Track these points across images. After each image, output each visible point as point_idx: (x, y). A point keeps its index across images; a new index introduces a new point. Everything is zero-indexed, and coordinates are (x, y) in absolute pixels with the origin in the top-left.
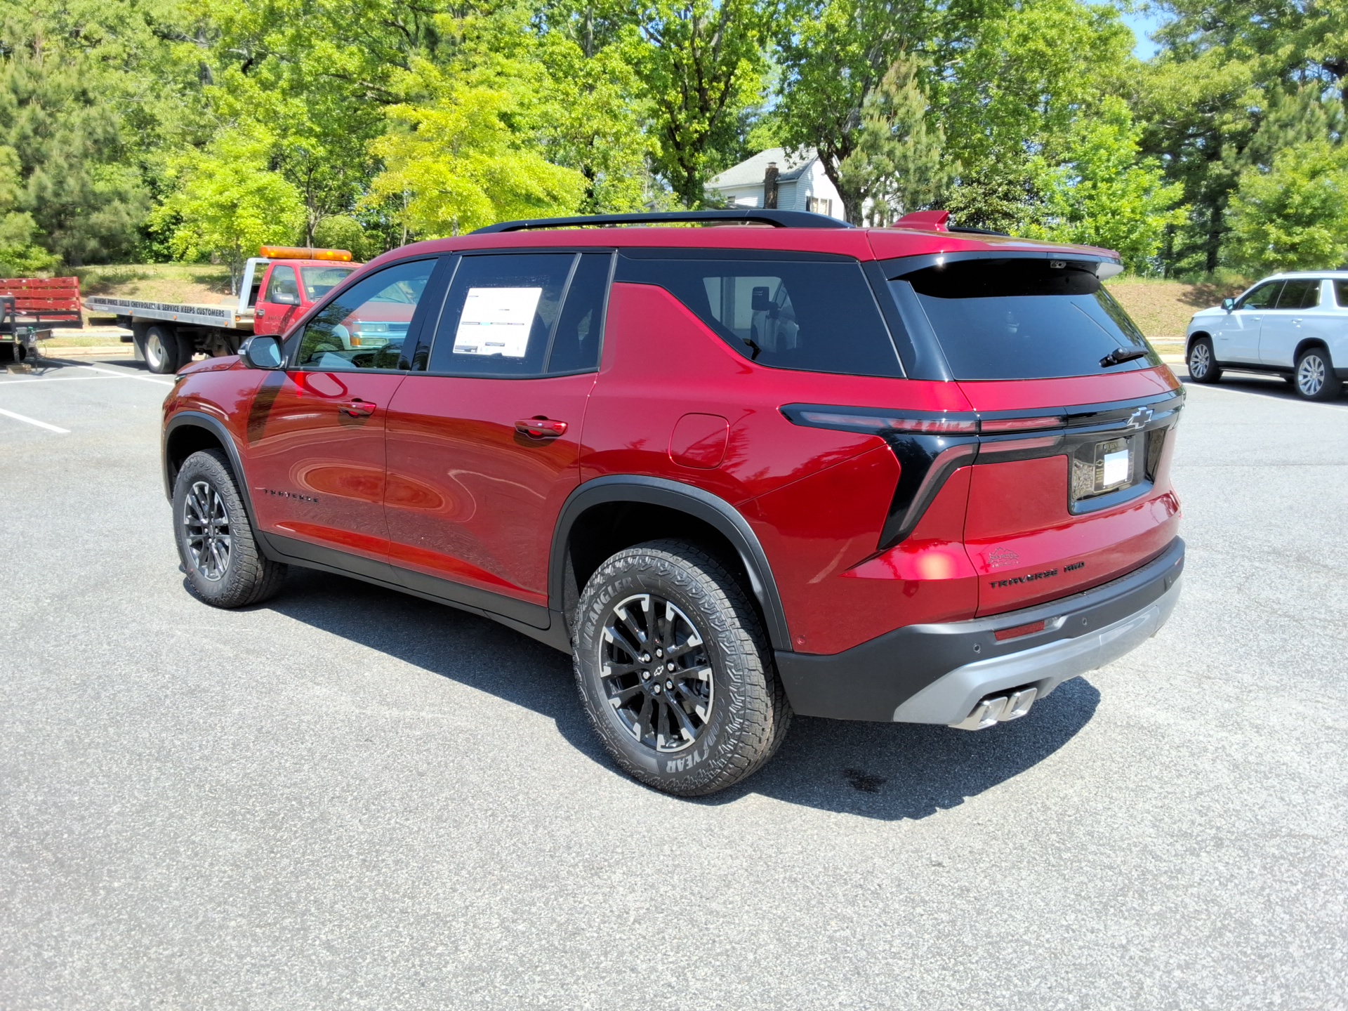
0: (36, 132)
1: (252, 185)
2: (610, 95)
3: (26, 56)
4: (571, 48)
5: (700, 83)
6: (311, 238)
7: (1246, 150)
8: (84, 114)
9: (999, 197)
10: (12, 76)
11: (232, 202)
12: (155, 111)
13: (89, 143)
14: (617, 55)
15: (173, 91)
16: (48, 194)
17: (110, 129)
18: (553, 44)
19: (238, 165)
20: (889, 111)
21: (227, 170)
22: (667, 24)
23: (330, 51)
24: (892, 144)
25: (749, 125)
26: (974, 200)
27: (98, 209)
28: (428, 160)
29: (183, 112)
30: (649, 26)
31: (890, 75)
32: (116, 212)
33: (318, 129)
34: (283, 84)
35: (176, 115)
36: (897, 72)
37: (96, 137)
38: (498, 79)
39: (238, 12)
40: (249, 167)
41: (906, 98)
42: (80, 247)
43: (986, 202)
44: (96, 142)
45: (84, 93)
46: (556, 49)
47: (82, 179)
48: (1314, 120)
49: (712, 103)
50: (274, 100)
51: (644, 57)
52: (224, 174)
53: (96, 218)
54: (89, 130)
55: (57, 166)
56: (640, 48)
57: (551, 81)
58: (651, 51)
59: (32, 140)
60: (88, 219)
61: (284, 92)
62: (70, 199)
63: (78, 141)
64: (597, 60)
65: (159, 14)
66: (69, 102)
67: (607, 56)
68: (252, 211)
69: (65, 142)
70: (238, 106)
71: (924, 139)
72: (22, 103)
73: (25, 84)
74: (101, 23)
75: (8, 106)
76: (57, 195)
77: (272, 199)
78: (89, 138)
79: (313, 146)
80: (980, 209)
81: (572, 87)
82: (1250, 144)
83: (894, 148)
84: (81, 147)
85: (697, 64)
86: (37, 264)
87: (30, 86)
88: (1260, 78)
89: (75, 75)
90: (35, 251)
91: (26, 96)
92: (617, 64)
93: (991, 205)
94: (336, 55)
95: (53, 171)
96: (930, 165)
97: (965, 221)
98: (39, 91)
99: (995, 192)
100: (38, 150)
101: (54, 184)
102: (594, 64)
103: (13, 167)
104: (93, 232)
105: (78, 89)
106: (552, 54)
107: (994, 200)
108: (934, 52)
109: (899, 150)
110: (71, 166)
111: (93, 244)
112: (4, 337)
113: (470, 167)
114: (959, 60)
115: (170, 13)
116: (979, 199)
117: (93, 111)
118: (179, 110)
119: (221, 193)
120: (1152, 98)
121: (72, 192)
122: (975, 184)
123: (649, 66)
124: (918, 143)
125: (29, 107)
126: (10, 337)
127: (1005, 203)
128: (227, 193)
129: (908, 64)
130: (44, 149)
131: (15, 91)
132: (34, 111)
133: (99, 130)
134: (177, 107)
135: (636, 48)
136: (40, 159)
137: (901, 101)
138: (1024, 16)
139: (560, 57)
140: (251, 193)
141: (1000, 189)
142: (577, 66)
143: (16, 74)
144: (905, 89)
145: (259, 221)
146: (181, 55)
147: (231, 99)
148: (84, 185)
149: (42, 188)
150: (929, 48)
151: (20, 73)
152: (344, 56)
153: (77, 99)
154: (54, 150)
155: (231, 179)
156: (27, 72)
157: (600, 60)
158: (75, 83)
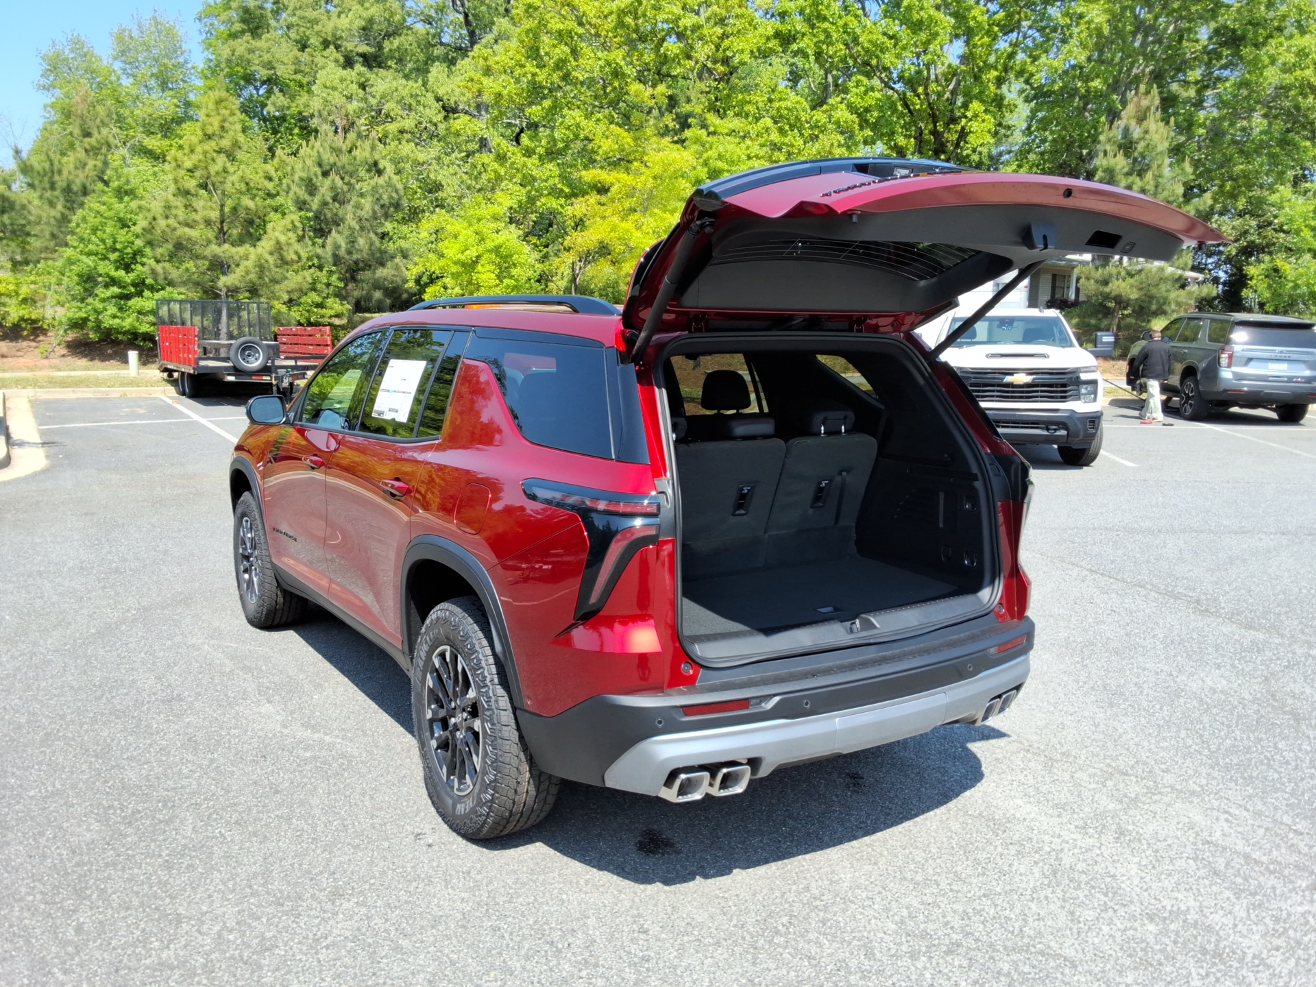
0: (335, 199)
1: (490, 244)
2: (832, 144)
3: (331, 134)
4: (797, 102)
5: (935, 126)
6: (576, 286)
8: (373, 182)
9: (1274, 229)
10: (318, 152)
11: (471, 259)
12: (439, 178)
13: (377, 208)
14: (843, 106)
15: (456, 158)
16: (342, 252)
17: (394, 195)
18: (780, 100)
19: (480, 227)
20: (1127, 146)
21: (470, 232)
22: (902, 71)
23: (578, 119)
24: (1131, 179)
25: (1002, 163)
26: (1246, 232)
27: (383, 265)
28: (616, 220)
29: (461, 177)
30: (883, 75)
31: (1131, 109)
32: (397, 268)
33: (567, 190)
34: (541, 150)
35: (456, 181)
36: (1138, 105)
37: (382, 202)
38: (710, 139)
39: (505, 87)
40: (488, 227)
41: (1146, 132)
42: (368, 298)
43: (1259, 234)
44: (382, 206)
45: (376, 164)
46: (783, 104)
47: (370, 239)
49: (949, 145)
50: (530, 166)
51: (870, 106)
52: (467, 234)
53: (381, 272)
54: (377, 196)
55: (350, 228)
56: (866, 98)
57: (777, 134)
58: (878, 100)
59: (331, 206)
60: (375, 273)
61: (540, 157)
62: (359, 257)
63: (367, 204)
64: (823, 112)
65: (444, 92)
66: (362, 173)
67: (833, 108)
68: (488, 267)
69: (358, 206)
70: (502, 172)
72: (325, 174)
73: (329, 158)
74: (398, 102)
75: (313, 177)
76: (350, 253)
77: (507, 256)
78: (376, 203)
79: (562, 206)
80: (1253, 242)
81: (797, 139)
83: (1133, 183)
84: (371, 212)
85: (932, 109)
86: (332, 312)
87: (332, 160)
89: (368, 149)
90: (330, 301)
91: (328, 168)
92: (843, 114)
93: (1265, 237)
94: (584, 123)
95: (347, 233)
97: (1237, 255)
98: (339, 164)
99: (1270, 224)
100: (336, 214)
101: (347, 244)
102: (820, 116)
103: (295, 232)
104: (377, 286)
105: (371, 161)
106: (778, 109)
107: (1269, 232)
108: (1196, 83)
110: (362, 228)
111: (378, 295)
112: (264, 378)
113: (653, 224)
114: (1220, 88)
115: (453, 91)
116: (1252, 231)
117: (381, 181)
118: (458, 176)
119: (463, 252)
121: (362, 251)
122: (1247, 216)
123: (875, 114)
124: (1160, 176)
125: (330, 178)
126: (268, 378)
128: (468, 252)
129: (1149, 97)
130: (340, 213)
131: (320, 165)
132: (333, 180)
133: (385, 197)
134: (456, 174)
135: (862, 98)
136: (337, 222)
137: (1141, 135)
138: (1293, 42)
139: (786, 112)
140: (489, 251)
141: (1276, 221)
142: (803, 119)
143: (321, 150)
144: (1146, 122)
145: (493, 276)
146: (458, 128)
147: (496, 165)
148: (371, 244)
149: (337, 247)
150: (1191, 79)
151: (324, 149)
152: (591, 123)
153: (369, 171)
154: (349, 214)
155: (473, 239)
156: (331, 147)
157: (827, 111)
158: (368, 156)
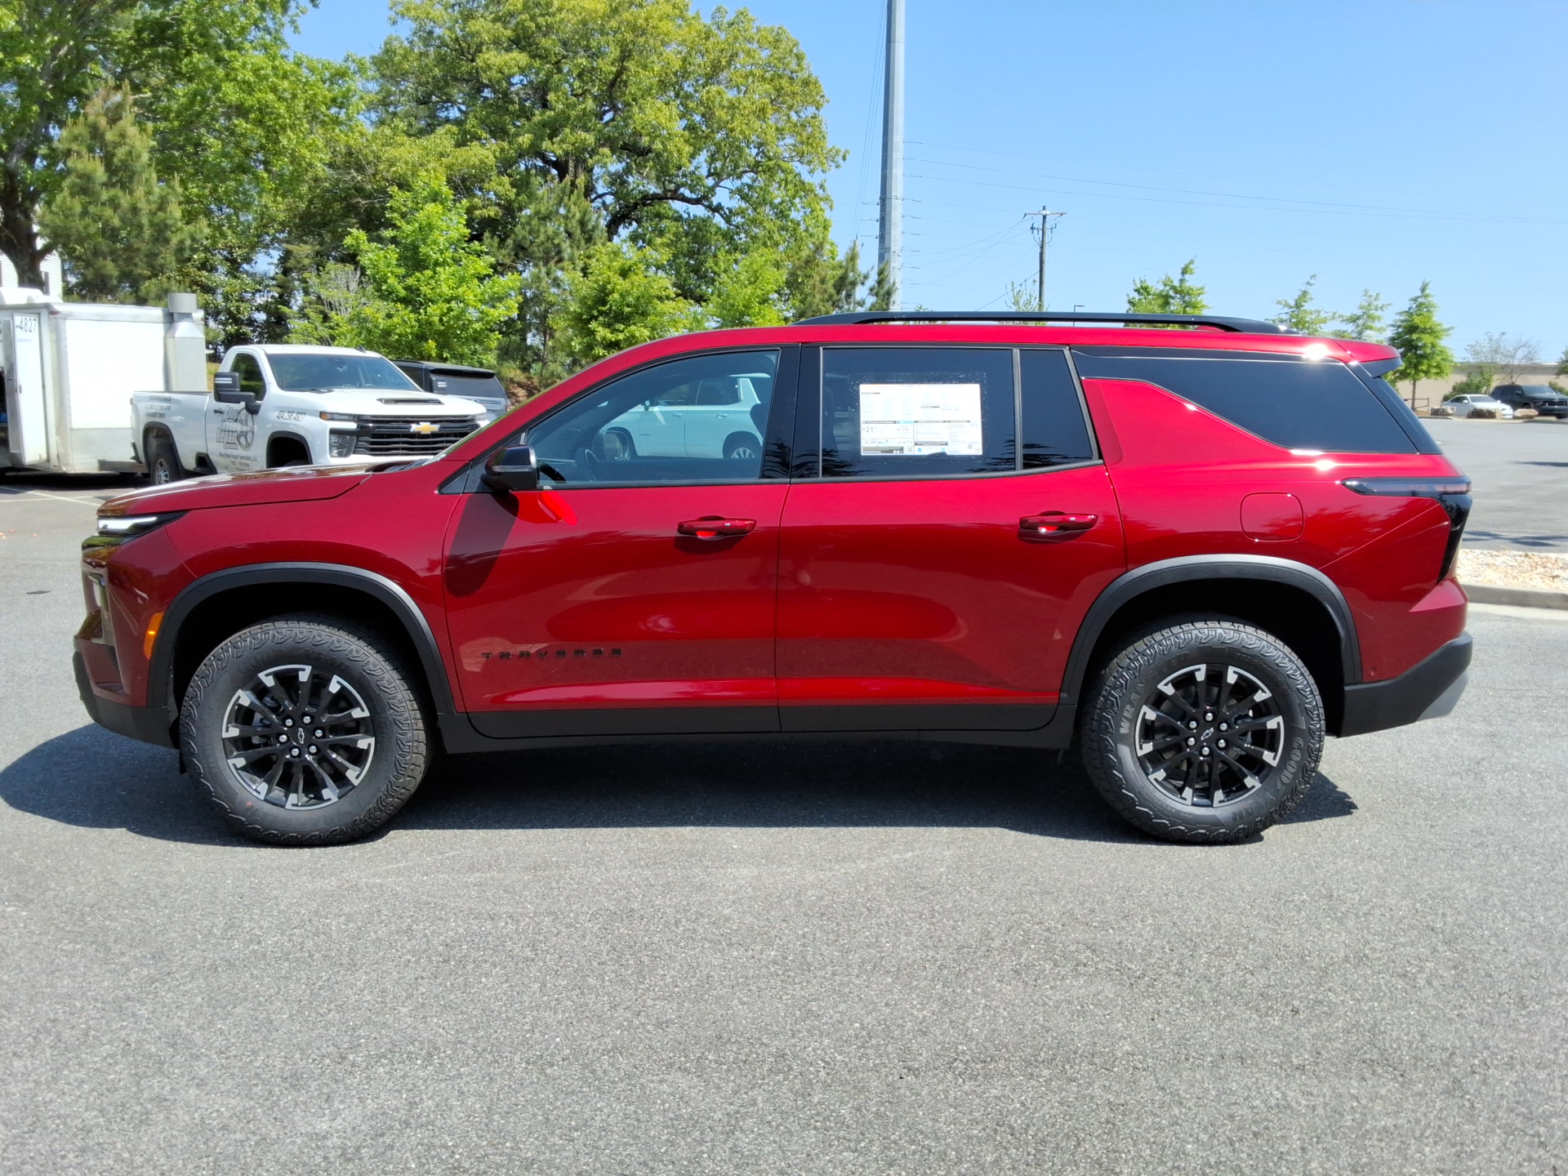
7: (510, 242)
20: (100, 149)
24: (113, 191)
31: (95, 105)
36: (105, 101)
41: (122, 135)
48: (570, 215)
71: (158, 189)
82: (513, 236)
83: (117, 197)
88: (505, 165)
96: (169, 222)
109: (125, 201)
120: (395, 172)
124: (150, 193)
127: (205, 273)
129: (120, 93)
137: (117, 139)
144: (121, 123)
